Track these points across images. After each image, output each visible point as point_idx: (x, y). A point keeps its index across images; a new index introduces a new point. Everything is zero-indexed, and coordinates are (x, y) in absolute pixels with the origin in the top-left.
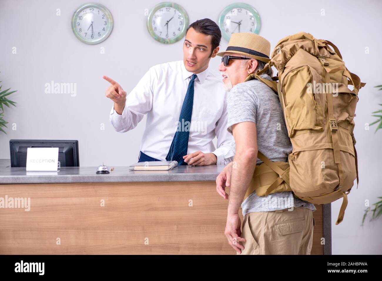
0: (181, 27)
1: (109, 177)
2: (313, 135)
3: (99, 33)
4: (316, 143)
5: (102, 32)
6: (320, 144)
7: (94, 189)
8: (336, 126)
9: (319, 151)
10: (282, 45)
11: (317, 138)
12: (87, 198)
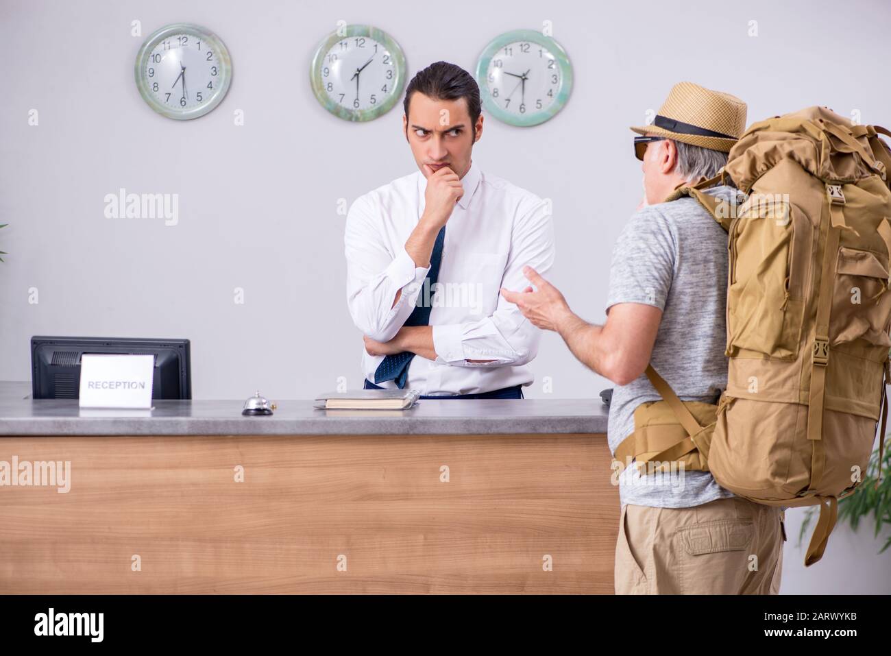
0: (389, 83)
1: (272, 423)
2: (769, 366)
3: (199, 94)
4: (772, 387)
5: (206, 92)
6: (780, 391)
7: (237, 450)
8: (825, 354)
9: (774, 406)
10: (755, 136)
11: (775, 375)
12: (222, 470)
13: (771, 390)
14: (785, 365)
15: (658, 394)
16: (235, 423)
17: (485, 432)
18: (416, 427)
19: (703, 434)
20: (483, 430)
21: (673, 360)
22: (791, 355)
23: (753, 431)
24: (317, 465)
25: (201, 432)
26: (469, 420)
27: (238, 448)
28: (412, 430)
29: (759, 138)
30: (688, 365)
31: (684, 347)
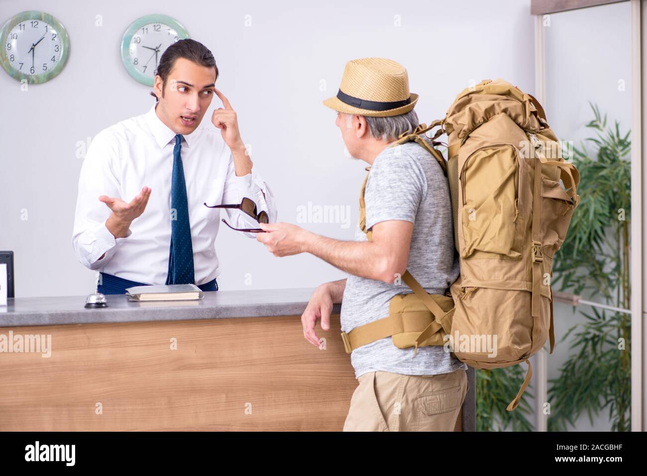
0: (57, 55)
2: (504, 264)
4: (508, 279)
6: (514, 282)
7: (85, 335)
8: (541, 254)
9: (510, 293)
10: (470, 97)
11: (510, 270)
12: (74, 351)
13: (508, 281)
14: (515, 263)
15: (407, 287)
16: (84, 314)
17: (272, 315)
18: (221, 313)
19: (446, 317)
20: (270, 313)
21: (421, 261)
22: (520, 255)
23: (496, 311)
24: (146, 344)
25: (59, 323)
26: (260, 306)
27: (85, 333)
28: (218, 315)
29: (473, 99)
30: (431, 265)
31: (428, 251)
